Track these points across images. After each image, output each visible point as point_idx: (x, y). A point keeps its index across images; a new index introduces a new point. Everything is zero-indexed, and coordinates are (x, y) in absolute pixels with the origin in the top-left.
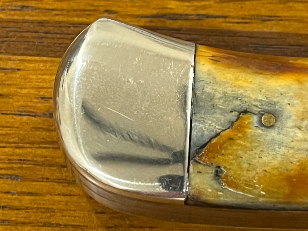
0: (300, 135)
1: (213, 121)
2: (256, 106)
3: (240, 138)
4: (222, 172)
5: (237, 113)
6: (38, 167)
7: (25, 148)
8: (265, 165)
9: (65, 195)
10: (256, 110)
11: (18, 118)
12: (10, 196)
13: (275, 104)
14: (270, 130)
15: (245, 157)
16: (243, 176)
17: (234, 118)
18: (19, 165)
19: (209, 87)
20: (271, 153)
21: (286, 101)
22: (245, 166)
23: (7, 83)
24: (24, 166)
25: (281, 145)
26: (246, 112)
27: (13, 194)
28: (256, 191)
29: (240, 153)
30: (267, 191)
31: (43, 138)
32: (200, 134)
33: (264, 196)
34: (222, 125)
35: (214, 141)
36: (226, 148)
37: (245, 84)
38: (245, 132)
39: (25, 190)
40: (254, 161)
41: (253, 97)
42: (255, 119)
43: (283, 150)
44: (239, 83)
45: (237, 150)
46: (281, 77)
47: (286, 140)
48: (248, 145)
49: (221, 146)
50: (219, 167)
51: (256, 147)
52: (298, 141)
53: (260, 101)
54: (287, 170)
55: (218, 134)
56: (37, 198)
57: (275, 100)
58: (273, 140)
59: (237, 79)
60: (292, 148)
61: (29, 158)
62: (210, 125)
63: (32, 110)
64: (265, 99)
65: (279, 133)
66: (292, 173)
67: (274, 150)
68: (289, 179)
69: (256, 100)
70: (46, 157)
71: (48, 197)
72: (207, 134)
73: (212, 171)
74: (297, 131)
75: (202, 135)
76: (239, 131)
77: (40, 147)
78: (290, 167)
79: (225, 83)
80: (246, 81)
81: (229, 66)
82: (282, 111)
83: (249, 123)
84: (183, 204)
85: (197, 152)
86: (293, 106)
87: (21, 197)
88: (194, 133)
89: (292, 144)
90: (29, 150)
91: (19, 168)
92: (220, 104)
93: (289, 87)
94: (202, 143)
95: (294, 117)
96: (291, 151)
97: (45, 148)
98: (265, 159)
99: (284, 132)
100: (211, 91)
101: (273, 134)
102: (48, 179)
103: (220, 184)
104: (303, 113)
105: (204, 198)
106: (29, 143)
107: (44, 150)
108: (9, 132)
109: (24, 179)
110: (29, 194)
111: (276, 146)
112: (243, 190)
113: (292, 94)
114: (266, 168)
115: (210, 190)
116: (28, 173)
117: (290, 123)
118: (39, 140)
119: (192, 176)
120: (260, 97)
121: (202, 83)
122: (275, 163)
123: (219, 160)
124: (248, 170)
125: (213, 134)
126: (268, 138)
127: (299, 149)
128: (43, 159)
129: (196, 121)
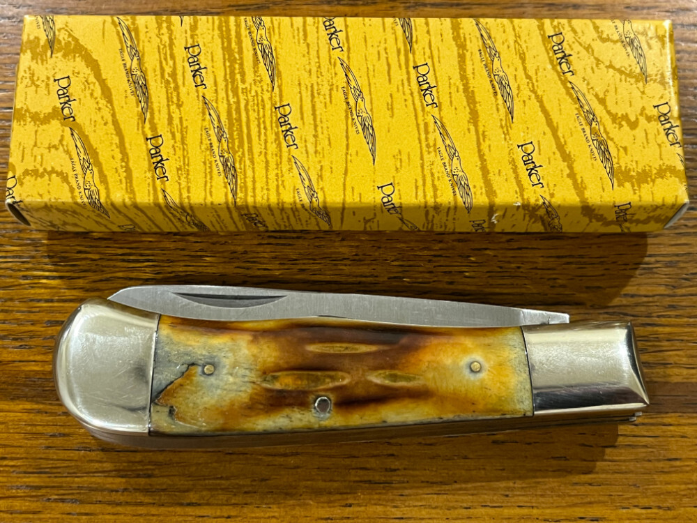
0: (231, 379)
1: (169, 373)
2: (201, 359)
3: (188, 384)
4: (174, 410)
5: (186, 366)
6: (93, 493)
7: (82, 477)
8: (205, 403)
9: (114, 514)
10: (201, 362)
11: (77, 452)
12: (71, 516)
13: (215, 357)
14: (210, 377)
15: (191, 397)
16: (189, 412)
17: (184, 370)
18: (78, 491)
19: (168, 346)
20: (210, 394)
21: (223, 354)
22: (191, 405)
23: (68, 424)
24: (82, 491)
25: (218, 387)
26: (193, 364)
27: (73, 515)
28: (199, 423)
29: (188, 396)
30: (207, 423)
31: (96, 469)
32: (159, 383)
33: (205, 426)
34: (176, 375)
35: (169, 388)
36: (177, 393)
37: (193, 343)
38: (192, 380)
39: (83, 511)
40: (198, 401)
41: (199, 353)
42: (200, 369)
43: (219, 391)
44: (189, 343)
45: (186, 393)
46: (221, 337)
47: (221, 384)
48: (194, 389)
49: (174, 391)
50: (172, 407)
51: (199, 391)
52: (230, 384)
53: (204, 356)
54: (221, 406)
55: (172, 382)
56: (92, 517)
57: (215, 354)
58: (212, 384)
59: (188, 340)
60: (225, 390)
61: (86, 485)
62: (167, 375)
63: (87, 446)
64: (207, 354)
65: (216, 379)
66: (225, 409)
67: (212, 391)
68: (223, 413)
69: (201, 355)
70: (99, 483)
71: (100, 516)
72: (164, 383)
73: (167, 410)
74: (230, 377)
75: (160, 384)
76: (188, 379)
77: (94, 476)
78: (223, 404)
79: (179, 343)
80: (195, 341)
81: (183, 331)
82: (219, 363)
83: (195, 373)
84: (147, 435)
85: (157, 396)
86: (228, 358)
87: (80, 517)
88: (155, 382)
89: (226, 387)
90: (86, 478)
91: (78, 493)
92: (174, 359)
93: (225, 344)
94: (160, 389)
95: (228, 367)
96: (225, 392)
97: (98, 476)
98: (206, 399)
99: (220, 378)
100: (168, 350)
101: (212, 380)
102: (100, 501)
103: (173, 419)
104: (234, 362)
105: (161, 430)
106: (86, 473)
107: (97, 478)
108: (70, 465)
109: (82, 502)
110: (87, 514)
111: (214, 390)
112: (190, 423)
113: (227, 349)
114: (206, 406)
115: (165, 425)
116: (85, 497)
117: (225, 371)
118: (94, 470)
119: (152, 414)
120: (204, 353)
121: (162, 344)
122: (213, 402)
123: (172, 402)
124: (193, 408)
125: (169, 382)
126: (209, 383)
127: (230, 390)
128: (96, 486)
129: (157, 373)
